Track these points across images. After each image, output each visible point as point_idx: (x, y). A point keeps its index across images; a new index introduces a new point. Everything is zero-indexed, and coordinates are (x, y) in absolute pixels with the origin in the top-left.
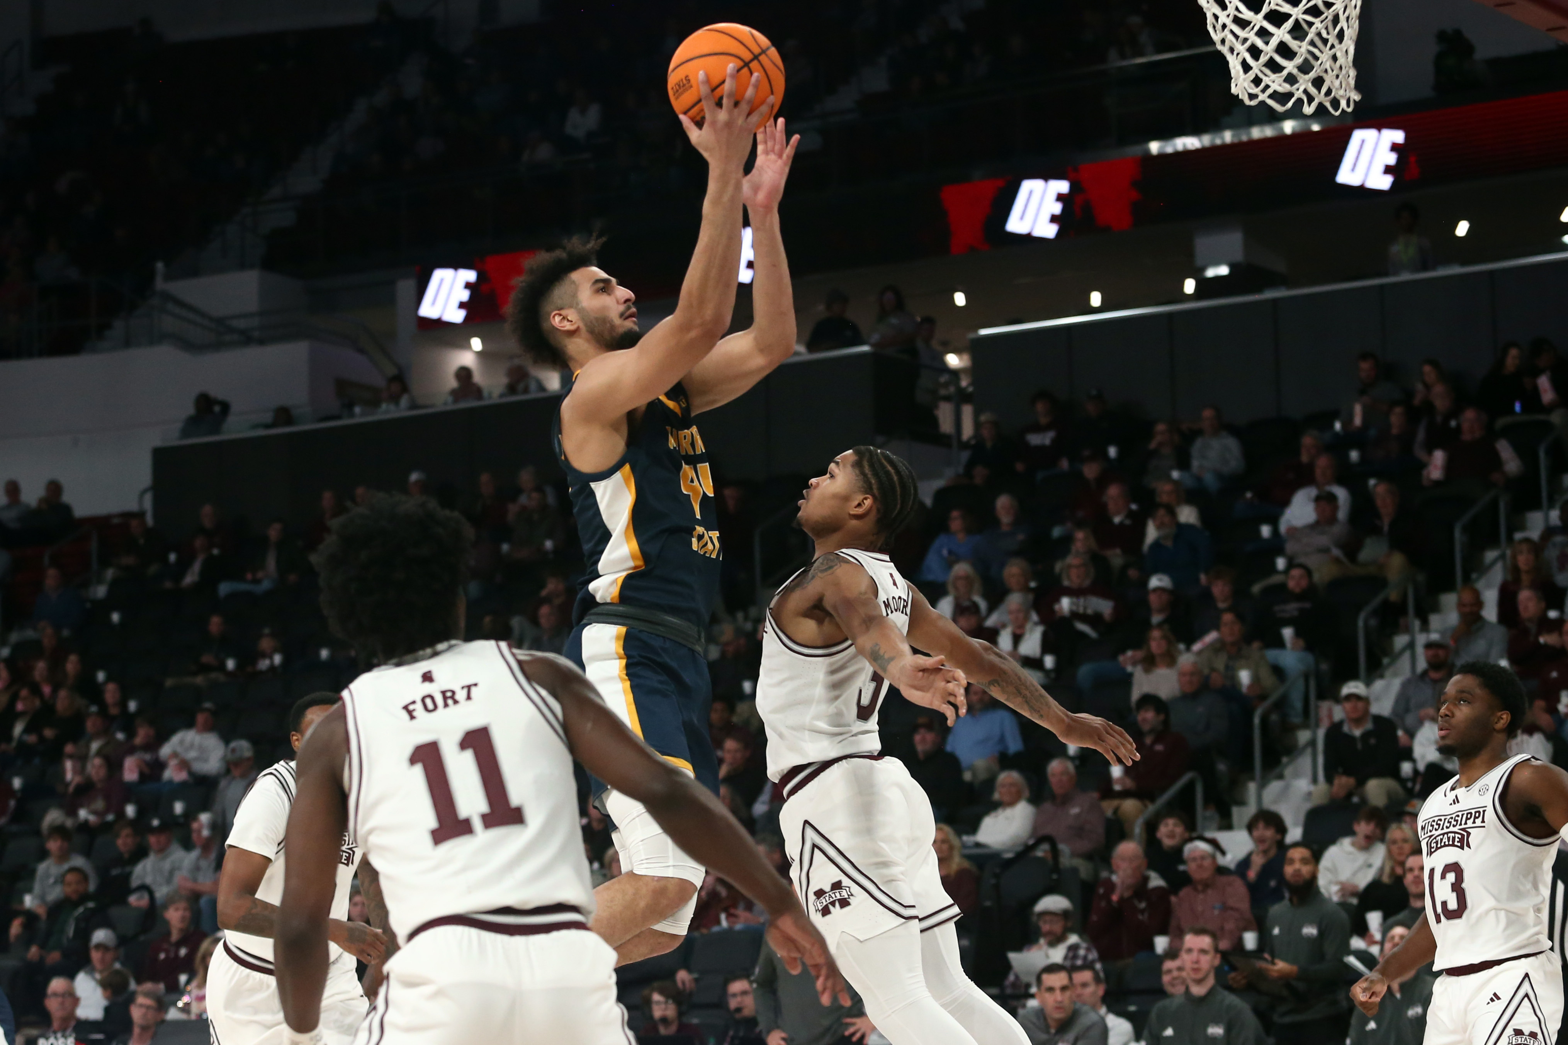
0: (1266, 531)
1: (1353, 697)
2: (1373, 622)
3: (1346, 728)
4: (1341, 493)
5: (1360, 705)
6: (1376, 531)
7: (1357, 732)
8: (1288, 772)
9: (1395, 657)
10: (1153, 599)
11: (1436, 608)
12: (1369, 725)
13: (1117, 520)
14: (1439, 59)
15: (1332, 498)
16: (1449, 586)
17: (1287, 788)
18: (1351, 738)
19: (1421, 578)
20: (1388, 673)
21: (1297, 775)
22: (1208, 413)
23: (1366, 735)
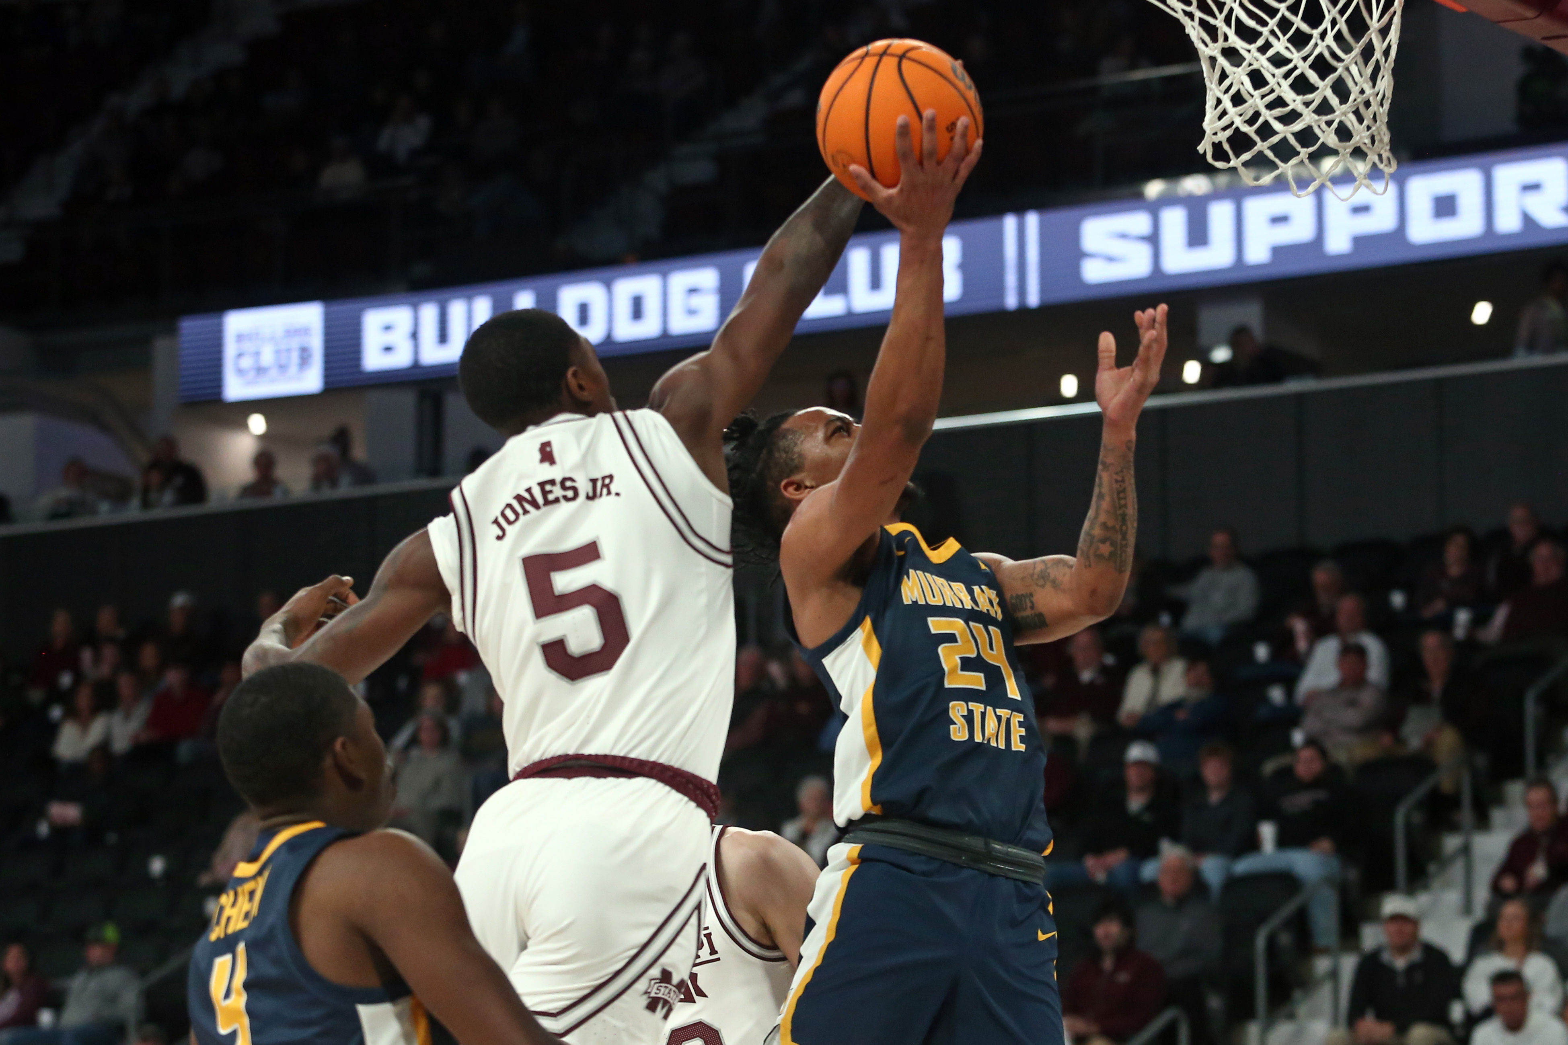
0: (1276, 694)
1: (1399, 918)
2: (1417, 818)
3: (1386, 957)
4: (1373, 646)
5: (1408, 928)
6: (1421, 698)
7: (1400, 963)
8: (1302, 1010)
9: (1444, 863)
10: (1133, 776)
11: (1500, 801)
12: (1416, 955)
13: (1086, 676)
14: (1524, 88)
15: (1360, 652)
16: (1516, 771)
17: (1299, 1034)
18: (1389, 971)
19: (1481, 761)
20: (1436, 884)
21: (1313, 1015)
22: (1220, 539)
23: (1411, 969)
